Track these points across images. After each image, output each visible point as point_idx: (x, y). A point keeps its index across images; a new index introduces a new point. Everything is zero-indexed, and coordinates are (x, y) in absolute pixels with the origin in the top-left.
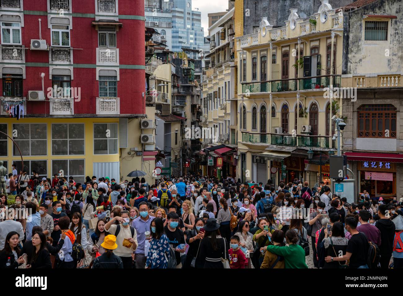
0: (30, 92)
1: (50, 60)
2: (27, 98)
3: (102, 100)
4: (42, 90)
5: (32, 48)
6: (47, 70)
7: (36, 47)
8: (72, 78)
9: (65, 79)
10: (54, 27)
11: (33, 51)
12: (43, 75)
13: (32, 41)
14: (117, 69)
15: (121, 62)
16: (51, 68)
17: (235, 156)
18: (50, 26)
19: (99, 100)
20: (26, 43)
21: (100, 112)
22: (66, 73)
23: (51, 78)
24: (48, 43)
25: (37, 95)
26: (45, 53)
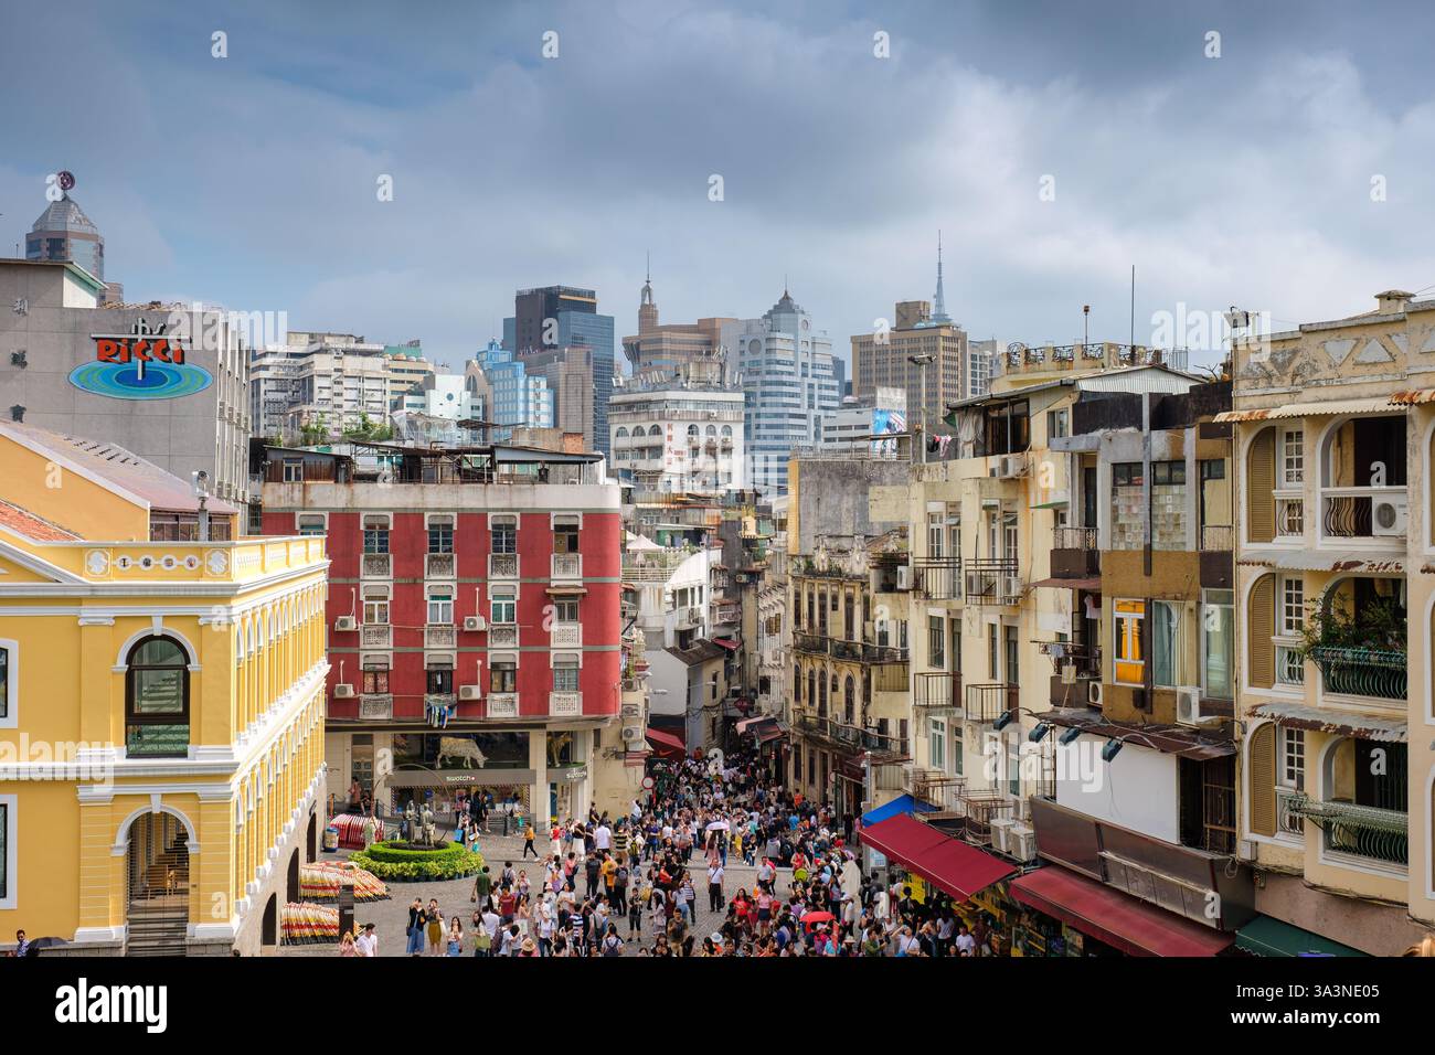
0: (462, 687)
1: (489, 642)
2: (458, 695)
3: (557, 696)
4: (476, 684)
5: (466, 629)
6: (484, 656)
7: (472, 627)
8: (518, 667)
9: (508, 667)
10: (494, 597)
11: (466, 632)
12: (479, 662)
13: (467, 618)
14: (580, 652)
15: (584, 643)
16: (490, 653)
17: (785, 746)
18: (490, 597)
19: (553, 696)
20: (459, 621)
21: (554, 712)
22: (510, 660)
23: (489, 667)
24: (487, 621)
25: (470, 691)
26: (484, 633)
